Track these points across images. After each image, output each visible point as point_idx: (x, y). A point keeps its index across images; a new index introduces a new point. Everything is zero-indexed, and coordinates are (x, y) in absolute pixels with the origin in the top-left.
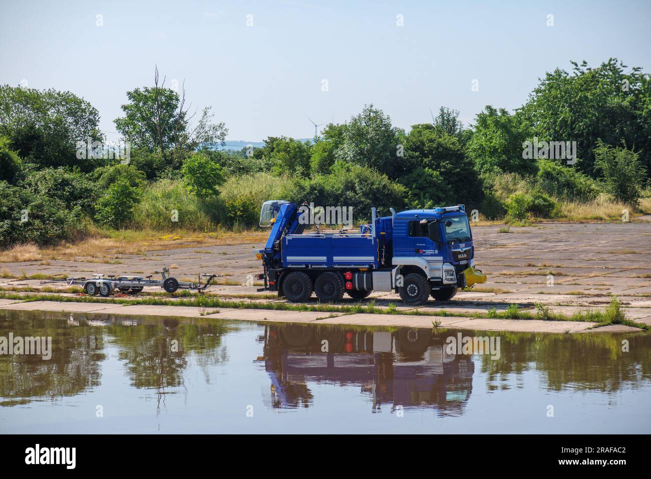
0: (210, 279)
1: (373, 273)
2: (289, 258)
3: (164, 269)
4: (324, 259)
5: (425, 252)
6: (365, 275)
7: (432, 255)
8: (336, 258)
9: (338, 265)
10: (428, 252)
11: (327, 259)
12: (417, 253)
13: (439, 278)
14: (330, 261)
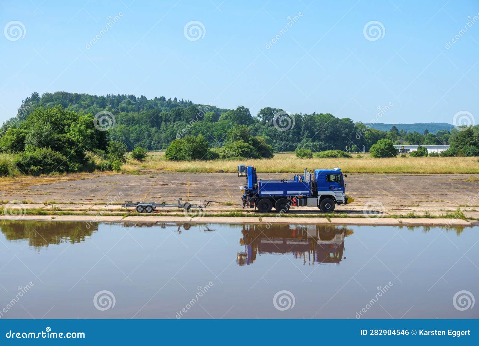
0: (209, 203)
1: (308, 198)
2: (262, 192)
3: (180, 198)
4: (282, 192)
5: (334, 189)
6: (303, 200)
7: (338, 190)
8: (288, 192)
9: (290, 195)
10: (336, 188)
11: (284, 193)
12: (330, 189)
13: (341, 200)
14: (285, 193)
